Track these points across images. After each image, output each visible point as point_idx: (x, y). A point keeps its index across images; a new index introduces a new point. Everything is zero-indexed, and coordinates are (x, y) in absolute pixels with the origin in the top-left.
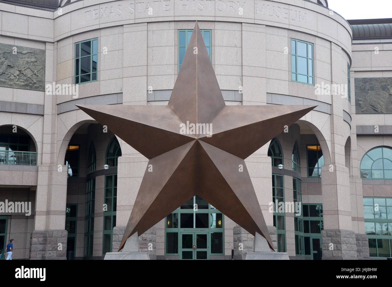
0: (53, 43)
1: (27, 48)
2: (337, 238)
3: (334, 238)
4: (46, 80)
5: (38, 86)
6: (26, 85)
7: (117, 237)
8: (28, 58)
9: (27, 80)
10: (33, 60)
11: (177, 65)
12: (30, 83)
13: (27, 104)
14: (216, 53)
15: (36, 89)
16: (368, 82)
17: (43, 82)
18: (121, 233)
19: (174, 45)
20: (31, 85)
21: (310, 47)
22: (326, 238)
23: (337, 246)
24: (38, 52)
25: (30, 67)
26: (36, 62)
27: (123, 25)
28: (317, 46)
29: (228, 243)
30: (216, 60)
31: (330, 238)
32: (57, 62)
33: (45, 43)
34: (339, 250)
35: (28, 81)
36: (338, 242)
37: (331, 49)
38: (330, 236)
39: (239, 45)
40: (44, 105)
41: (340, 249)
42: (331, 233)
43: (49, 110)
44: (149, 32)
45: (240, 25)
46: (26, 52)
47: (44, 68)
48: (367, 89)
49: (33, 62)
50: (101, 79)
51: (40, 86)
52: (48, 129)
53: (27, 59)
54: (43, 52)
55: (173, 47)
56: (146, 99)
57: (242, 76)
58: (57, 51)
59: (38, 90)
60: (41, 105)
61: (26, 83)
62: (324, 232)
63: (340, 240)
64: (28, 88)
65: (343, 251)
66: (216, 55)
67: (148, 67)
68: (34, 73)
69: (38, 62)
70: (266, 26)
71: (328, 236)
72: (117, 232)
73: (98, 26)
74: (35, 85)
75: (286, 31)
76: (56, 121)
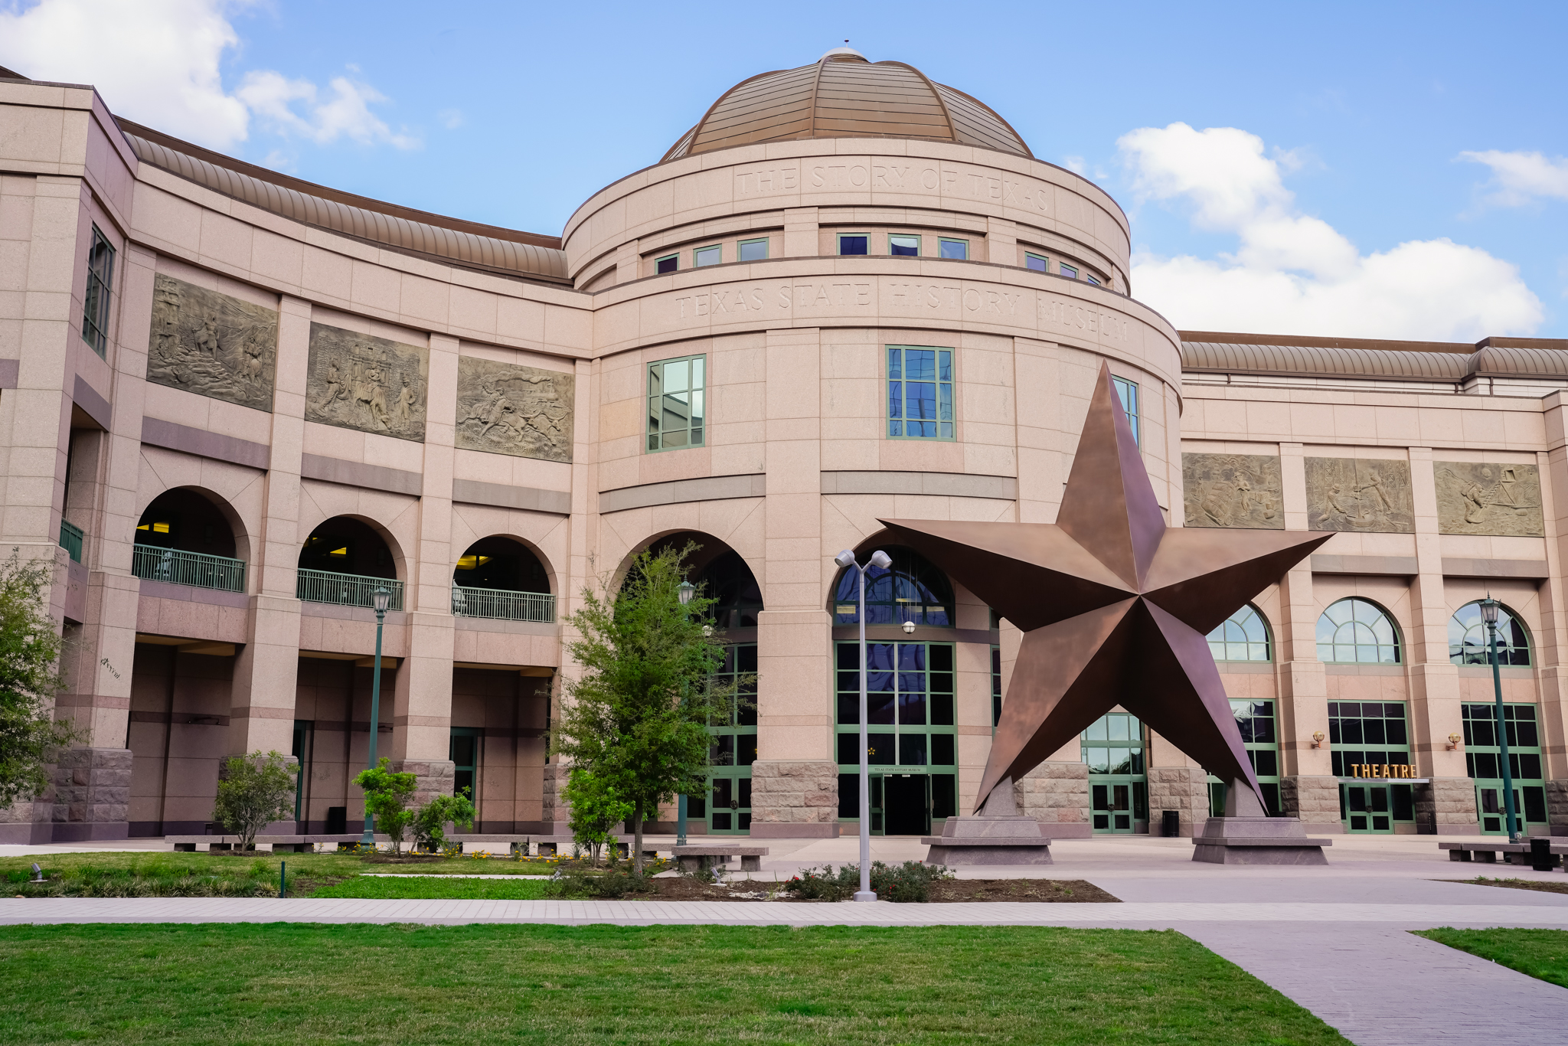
0: (591, 360)
1: (540, 371)
2: (1182, 784)
3: (1175, 784)
4: (575, 440)
5: (560, 451)
6: (538, 450)
7: (762, 782)
8: (541, 392)
9: (538, 439)
10: (552, 395)
11: (884, 420)
12: (546, 445)
13: (538, 490)
14: (965, 398)
15: (556, 458)
16: (1198, 462)
17: (568, 443)
18: (771, 775)
19: (877, 376)
20: (546, 448)
21: (1132, 389)
22: (1159, 785)
23: (1181, 800)
24: (560, 379)
25: (545, 410)
26: (557, 400)
27: (764, 331)
28: (1144, 389)
29: (967, 796)
30: (964, 411)
31: (1166, 785)
32: (600, 401)
33: (573, 360)
34: (1186, 808)
35: (540, 441)
36: (1185, 791)
37: (1164, 397)
38: (1168, 781)
39: (1010, 383)
40: (571, 494)
41: (1188, 805)
42: (1170, 773)
43: (579, 506)
44: (822, 347)
45: (1010, 340)
46: (540, 378)
47: (570, 415)
48: (1197, 476)
49: (552, 401)
50: (715, 440)
51: (564, 451)
52: (579, 546)
53: (539, 394)
54: (569, 380)
55: (876, 381)
56: (819, 491)
57: (1017, 447)
58: (600, 376)
59: (560, 460)
60: (565, 493)
61: (538, 445)
62: (1154, 772)
63: (1187, 789)
64: (541, 456)
65: (1193, 811)
66: (965, 402)
67: (822, 420)
68: (553, 424)
69: (561, 400)
70: (1060, 345)
71: (1163, 781)
72: (761, 771)
73: (709, 328)
74: (555, 450)
75: (1094, 356)
76: (598, 527)
